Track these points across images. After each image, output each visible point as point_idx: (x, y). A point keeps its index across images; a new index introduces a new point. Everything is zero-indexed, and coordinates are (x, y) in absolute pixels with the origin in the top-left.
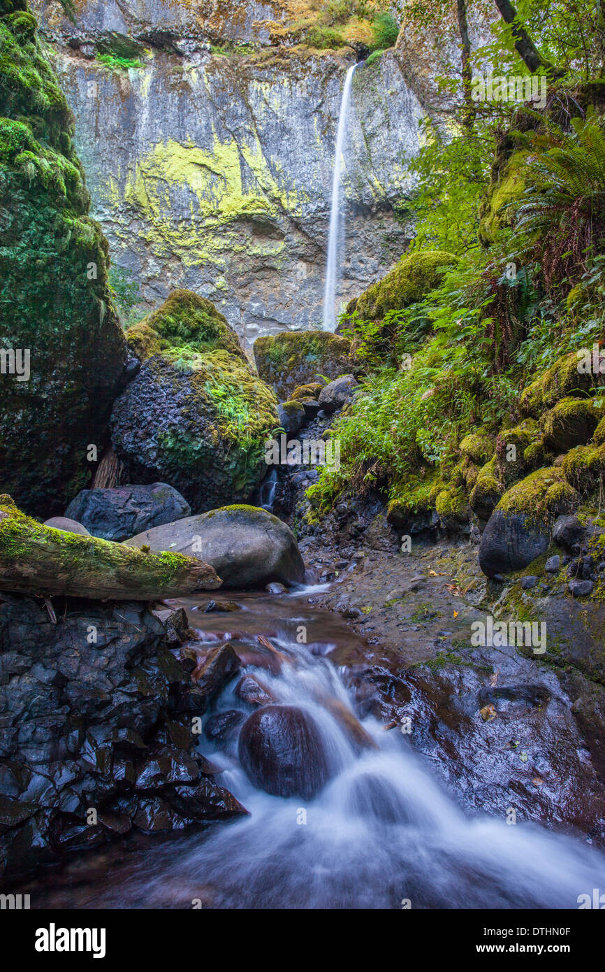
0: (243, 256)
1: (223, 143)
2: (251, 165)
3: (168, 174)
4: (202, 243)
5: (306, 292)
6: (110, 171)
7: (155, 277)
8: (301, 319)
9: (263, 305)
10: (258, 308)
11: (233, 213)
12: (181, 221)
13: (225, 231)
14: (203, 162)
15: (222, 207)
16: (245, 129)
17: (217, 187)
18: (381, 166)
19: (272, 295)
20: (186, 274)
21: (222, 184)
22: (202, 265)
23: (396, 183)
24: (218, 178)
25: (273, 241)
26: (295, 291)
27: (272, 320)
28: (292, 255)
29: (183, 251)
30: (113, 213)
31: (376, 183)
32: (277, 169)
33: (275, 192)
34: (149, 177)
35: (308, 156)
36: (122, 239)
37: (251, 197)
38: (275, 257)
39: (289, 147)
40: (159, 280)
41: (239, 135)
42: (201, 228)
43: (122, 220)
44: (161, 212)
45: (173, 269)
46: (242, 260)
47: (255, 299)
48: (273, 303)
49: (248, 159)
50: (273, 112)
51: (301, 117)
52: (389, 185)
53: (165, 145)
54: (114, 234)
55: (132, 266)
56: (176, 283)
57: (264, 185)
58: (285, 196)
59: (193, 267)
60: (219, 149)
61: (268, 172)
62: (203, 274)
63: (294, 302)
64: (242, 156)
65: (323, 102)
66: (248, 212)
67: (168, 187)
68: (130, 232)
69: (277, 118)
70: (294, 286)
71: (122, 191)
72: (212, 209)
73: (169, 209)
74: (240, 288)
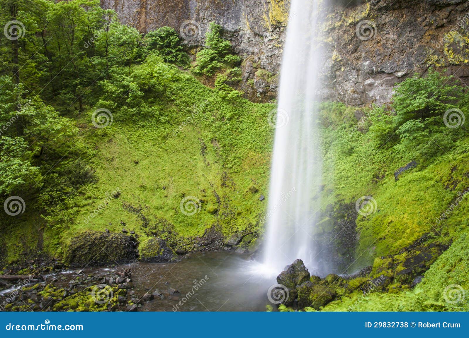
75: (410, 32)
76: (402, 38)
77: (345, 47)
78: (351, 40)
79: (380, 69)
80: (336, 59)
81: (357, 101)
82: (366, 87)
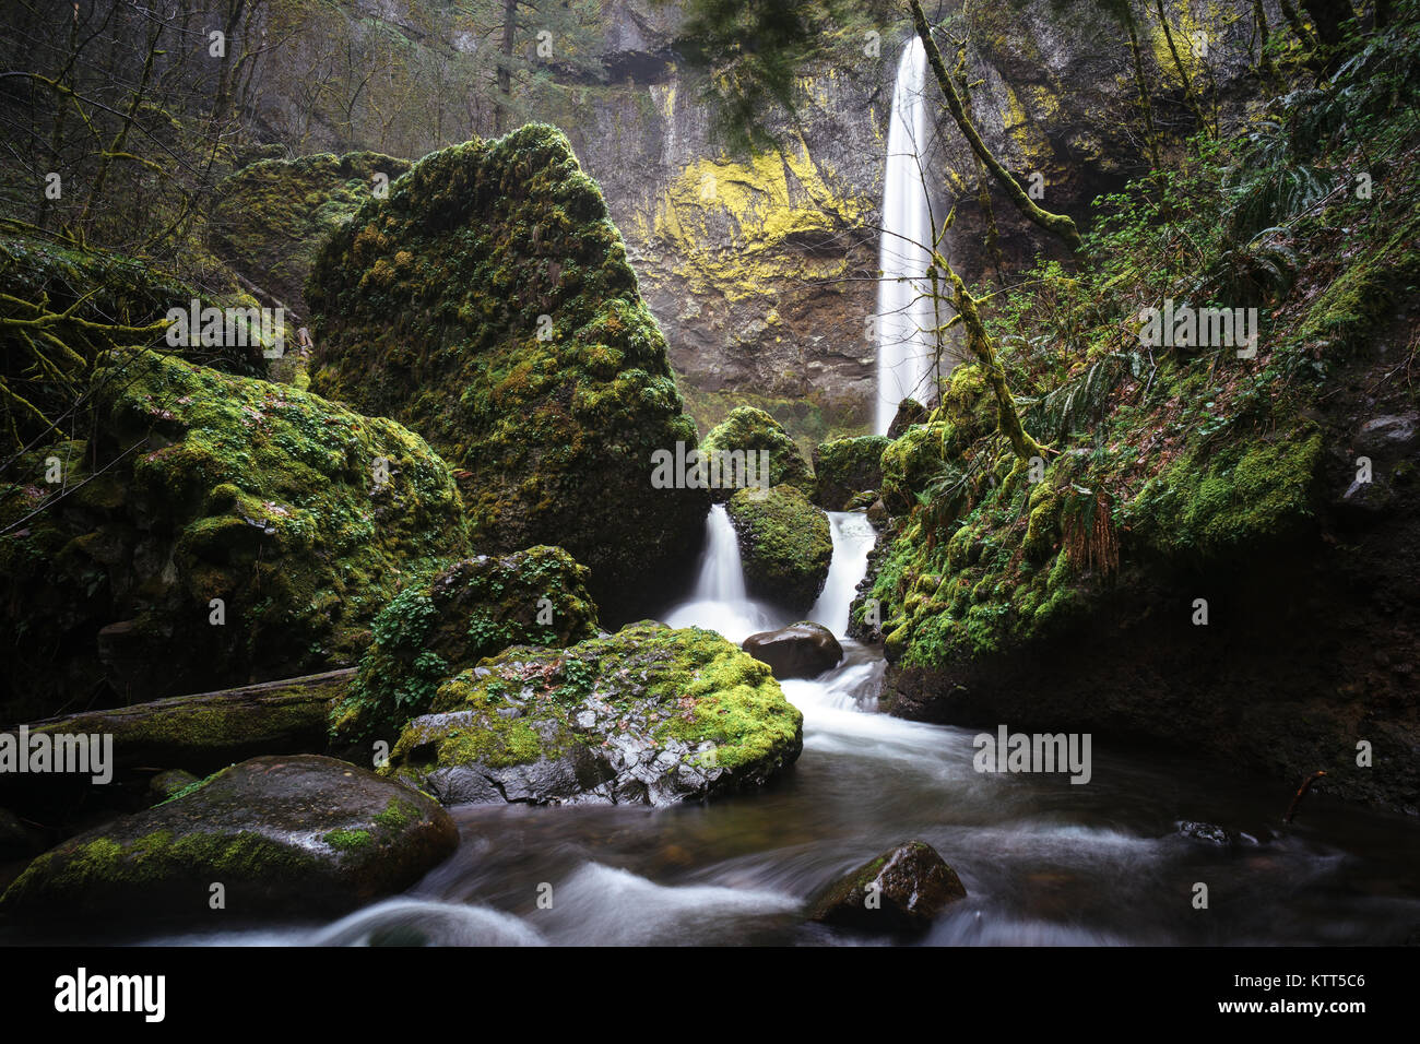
0: (798, 282)
1: (763, 154)
2: (799, 175)
3: (701, 199)
4: (747, 272)
6: (637, 204)
7: (694, 318)
9: (826, 338)
10: (820, 342)
11: (782, 234)
12: (721, 251)
13: (773, 255)
14: (741, 179)
15: (767, 228)
16: (788, 134)
17: (760, 205)
19: (837, 324)
20: (731, 311)
21: (766, 201)
22: (748, 299)
24: (761, 194)
25: (833, 261)
27: (839, 355)
28: (858, 274)
29: (726, 284)
30: (643, 251)
31: (955, 176)
32: (830, 175)
33: (830, 203)
34: (681, 205)
36: (655, 280)
37: (801, 213)
38: (836, 279)
39: (842, 148)
40: (700, 322)
41: (782, 142)
42: (745, 255)
43: (653, 258)
44: (698, 243)
45: (715, 306)
46: (795, 286)
47: (815, 332)
48: (838, 334)
49: (795, 168)
50: (820, 110)
51: (854, 110)
52: (971, 177)
53: (696, 165)
54: (645, 274)
55: (668, 309)
56: (720, 322)
57: (816, 196)
58: (842, 206)
59: (739, 302)
60: (760, 161)
61: (820, 181)
62: (754, 309)
64: (788, 166)
65: (879, 89)
66: (801, 230)
67: (703, 213)
68: (664, 270)
69: (826, 116)
70: (863, 311)
71: (652, 225)
72: (756, 232)
73: (706, 238)
74: (796, 320)
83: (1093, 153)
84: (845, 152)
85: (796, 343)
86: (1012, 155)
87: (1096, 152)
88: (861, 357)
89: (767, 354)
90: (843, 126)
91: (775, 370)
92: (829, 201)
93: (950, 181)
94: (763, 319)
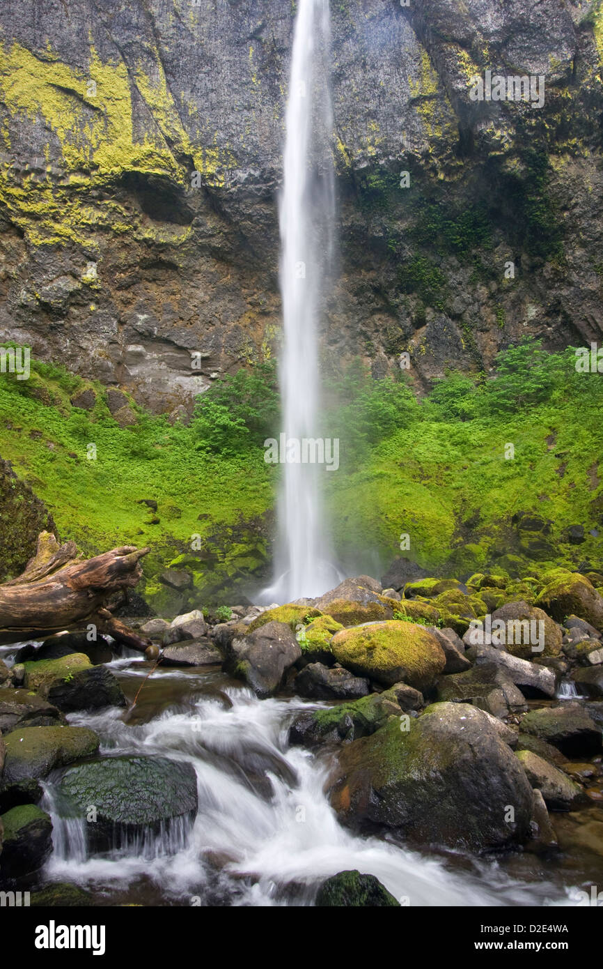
0: (128, 240)
1: (105, 62)
2: (149, 101)
3: (9, 97)
4: (62, 211)
5: (218, 305)
8: (210, 343)
9: (154, 318)
10: (146, 321)
11: (117, 170)
12: (28, 172)
13: (101, 198)
14: (70, 87)
15: (97, 158)
16: (141, 47)
17: (92, 127)
18: (349, 124)
19: (169, 305)
20: (32, 258)
21: (101, 123)
22: (59, 247)
23: (370, 149)
24: (95, 114)
25: (174, 225)
26: (203, 302)
27: (168, 342)
28: (202, 248)
29: (29, 221)
31: (341, 146)
32: (190, 113)
33: (185, 146)
35: (237, 100)
37: (147, 147)
38: (176, 248)
39: (208, 84)
41: (132, 55)
42: (62, 187)
45: (8, 249)
46: (125, 246)
47: (141, 308)
48: (169, 317)
49: (144, 92)
50: (187, 30)
51: (229, 43)
52: (360, 151)
56: (13, 270)
57: (169, 133)
58: (199, 154)
59: (45, 248)
60: (100, 70)
61: (176, 116)
62: (63, 261)
63: (201, 318)
64: (136, 86)
65: (264, 26)
66: (143, 170)
67: (9, 116)
69: (193, 40)
70: (202, 294)
72: (82, 159)
74: (119, 289)
75: (230, 301)
76: (216, 305)
77: (112, 272)
78: (130, 266)
79: (167, 334)
80: (92, 284)
81: (109, 374)
82: (128, 357)
83: (503, 146)
84: (212, 90)
85: (115, 317)
86: (412, 133)
87: (507, 146)
88: (195, 349)
89: (75, 324)
90: (213, 57)
91: (84, 345)
92: (185, 145)
93: (336, 151)
94: (76, 276)
